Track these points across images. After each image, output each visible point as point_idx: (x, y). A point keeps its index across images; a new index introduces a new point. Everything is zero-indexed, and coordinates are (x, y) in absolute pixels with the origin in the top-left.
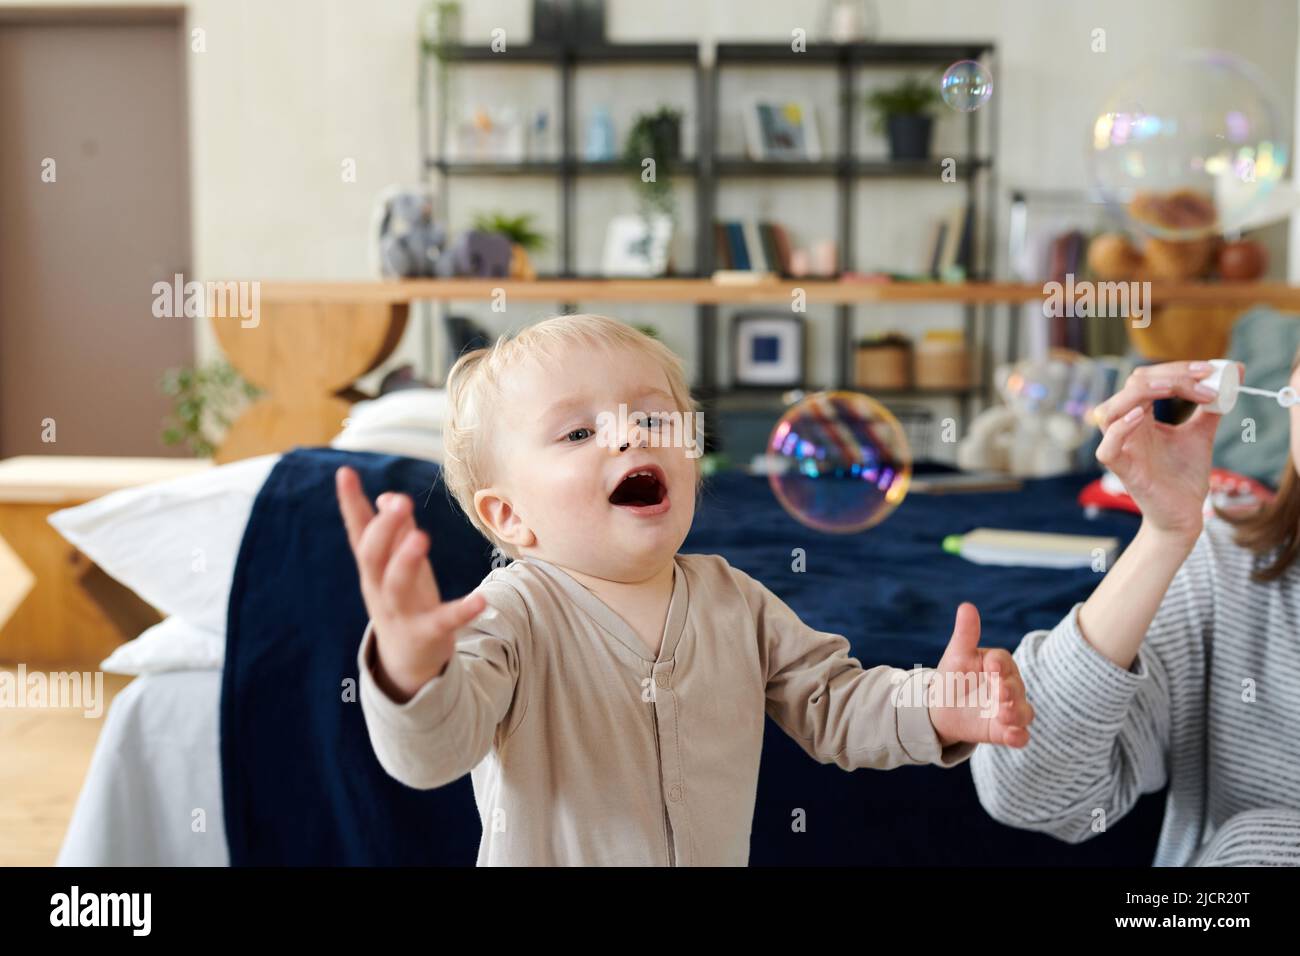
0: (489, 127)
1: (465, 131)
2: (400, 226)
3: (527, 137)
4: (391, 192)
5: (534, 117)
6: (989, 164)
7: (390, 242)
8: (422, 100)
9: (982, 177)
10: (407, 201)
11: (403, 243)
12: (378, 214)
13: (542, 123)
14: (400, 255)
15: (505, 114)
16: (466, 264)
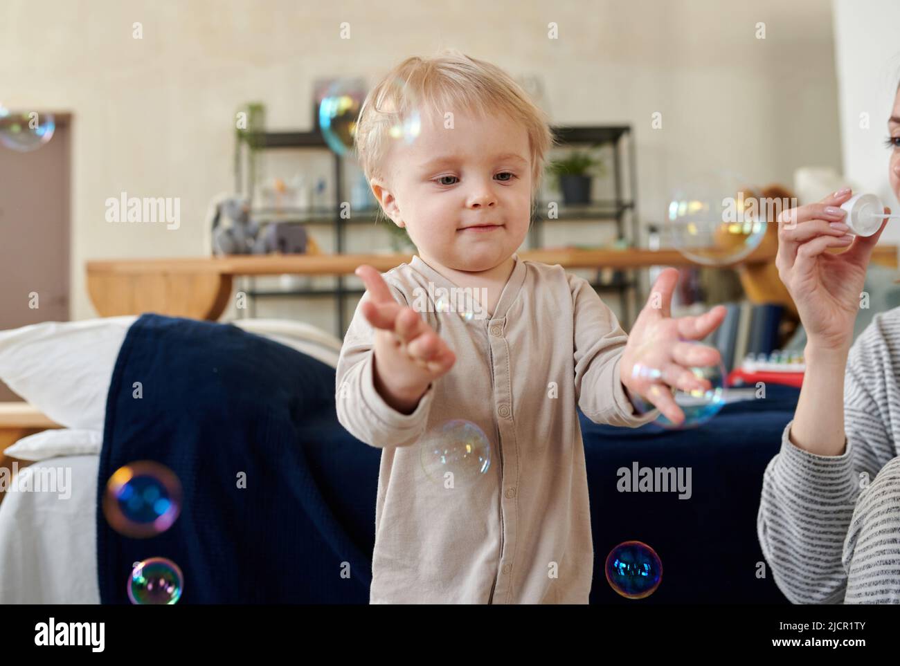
0: (283, 190)
1: (267, 194)
2: (226, 222)
3: (311, 196)
4: (222, 197)
5: (315, 183)
6: (632, 206)
7: (220, 232)
8: (237, 169)
9: (628, 216)
10: (232, 204)
11: (229, 233)
12: (211, 214)
13: (321, 187)
14: (226, 240)
15: (295, 181)
16: (274, 243)
